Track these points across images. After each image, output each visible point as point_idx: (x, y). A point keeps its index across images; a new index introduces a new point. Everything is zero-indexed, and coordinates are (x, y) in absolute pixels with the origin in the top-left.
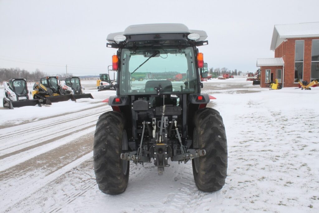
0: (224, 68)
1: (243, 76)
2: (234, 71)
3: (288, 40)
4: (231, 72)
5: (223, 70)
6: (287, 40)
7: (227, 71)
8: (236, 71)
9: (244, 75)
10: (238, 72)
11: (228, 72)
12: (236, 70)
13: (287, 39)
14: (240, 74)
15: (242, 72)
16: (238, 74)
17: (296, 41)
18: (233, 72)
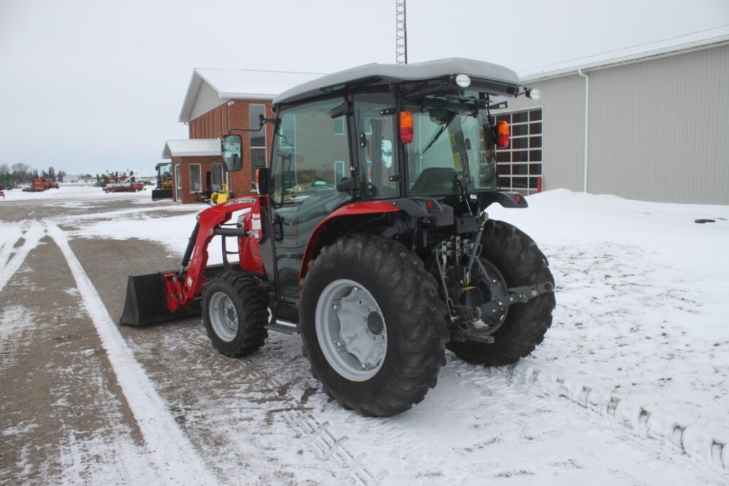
0: (20, 165)
1: (70, 183)
2: (47, 171)
3: (235, 102)
4: (40, 175)
5: (18, 170)
6: (233, 103)
7: (28, 171)
8: (51, 170)
9: (73, 181)
10: (56, 173)
11: (31, 173)
12: (53, 169)
13: (232, 100)
14: (64, 178)
15: (68, 173)
16: (57, 179)
17: (251, 105)
18: (44, 173)
